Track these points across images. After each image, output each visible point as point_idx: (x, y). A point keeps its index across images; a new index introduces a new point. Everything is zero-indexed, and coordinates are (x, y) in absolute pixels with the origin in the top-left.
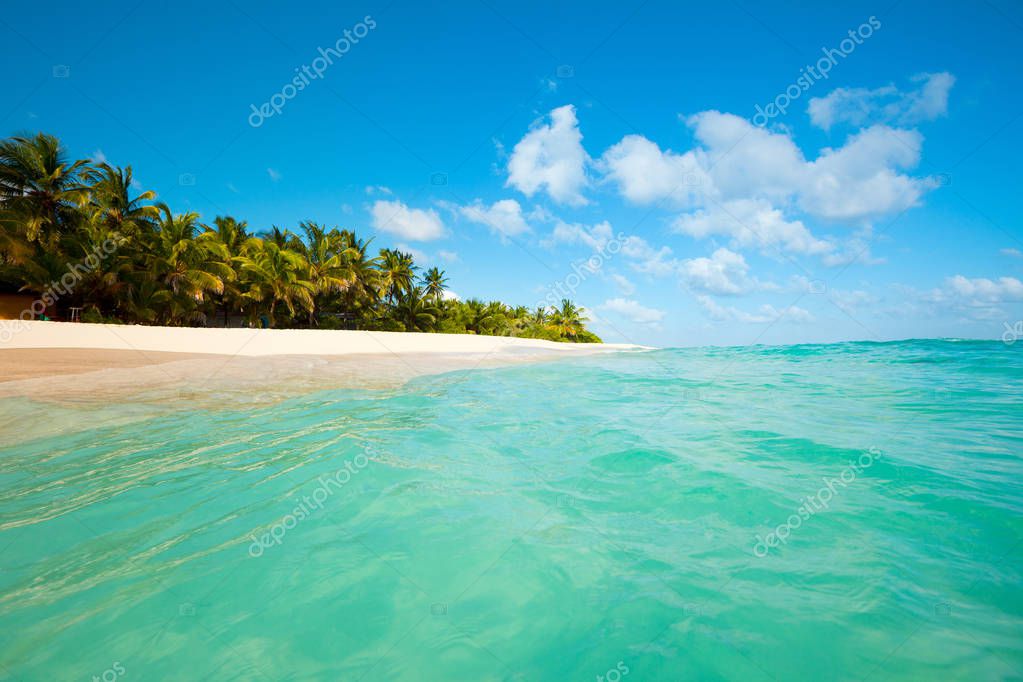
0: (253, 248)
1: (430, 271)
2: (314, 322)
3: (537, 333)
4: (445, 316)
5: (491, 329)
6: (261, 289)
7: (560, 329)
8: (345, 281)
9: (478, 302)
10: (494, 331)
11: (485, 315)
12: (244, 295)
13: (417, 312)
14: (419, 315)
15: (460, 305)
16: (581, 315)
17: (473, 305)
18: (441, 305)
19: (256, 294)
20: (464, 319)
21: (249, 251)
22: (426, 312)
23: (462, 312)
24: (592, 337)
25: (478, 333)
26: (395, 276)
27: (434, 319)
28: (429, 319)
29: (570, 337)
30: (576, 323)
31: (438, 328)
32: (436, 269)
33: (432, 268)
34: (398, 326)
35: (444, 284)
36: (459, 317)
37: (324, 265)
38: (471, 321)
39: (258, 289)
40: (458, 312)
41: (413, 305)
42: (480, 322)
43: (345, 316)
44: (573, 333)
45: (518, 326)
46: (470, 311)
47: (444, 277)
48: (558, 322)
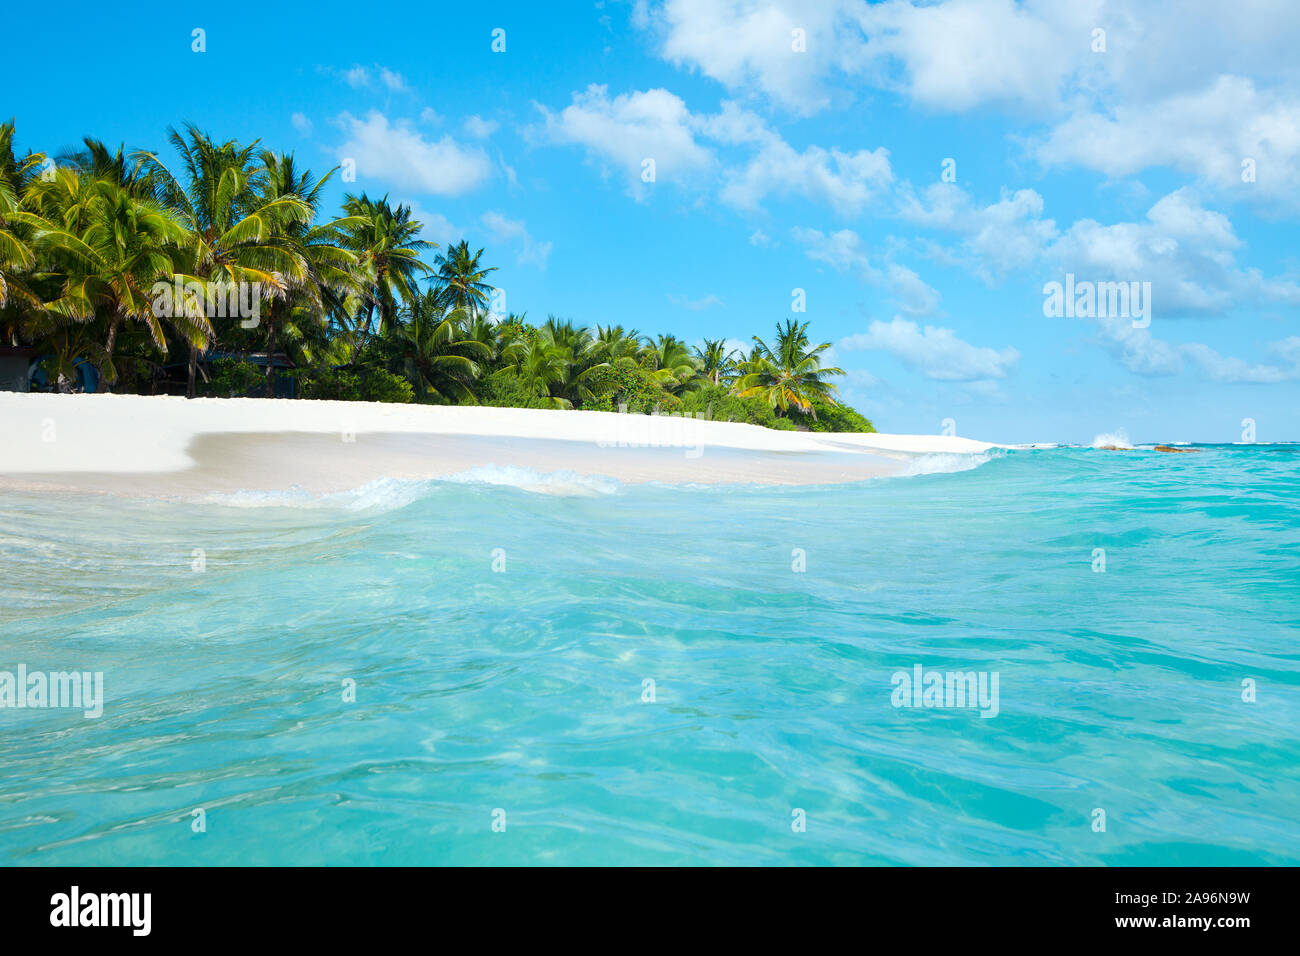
0: (54, 192)
1: (452, 250)
2: (198, 376)
3: (717, 407)
4: (499, 363)
5: (608, 396)
6: (88, 292)
7: (773, 397)
8: (277, 275)
9: (576, 327)
10: (615, 400)
11: (592, 362)
12: (49, 306)
13: (436, 353)
14: (437, 359)
15: (532, 333)
16: (826, 360)
17: (562, 334)
18: (486, 333)
19: (74, 304)
20: (543, 369)
21: (46, 199)
22: (456, 350)
23: (538, 352)
24: (849, 417)
25: (577, 404)
26: (379, 261)
27: (474, 369)
28: (465, 369)
29: (797, 418)
30: (812, 381)
31: (483, 394)
32: (464, 246)
33: (456, 244)
34: (394, 387)
35: (483, 281)
36: (529, 366)
37: (225, 236)
38: (561, 375)
39: (81, 292)
40: (529, 352)
41: (424, 336)
42: (582, 376)
43: (269, 361)
44: (805, 406)
45: (667, 387)
46: (557, 351)
47: (483, 265)
48: (767, 379)
